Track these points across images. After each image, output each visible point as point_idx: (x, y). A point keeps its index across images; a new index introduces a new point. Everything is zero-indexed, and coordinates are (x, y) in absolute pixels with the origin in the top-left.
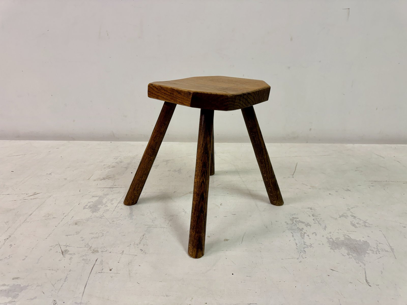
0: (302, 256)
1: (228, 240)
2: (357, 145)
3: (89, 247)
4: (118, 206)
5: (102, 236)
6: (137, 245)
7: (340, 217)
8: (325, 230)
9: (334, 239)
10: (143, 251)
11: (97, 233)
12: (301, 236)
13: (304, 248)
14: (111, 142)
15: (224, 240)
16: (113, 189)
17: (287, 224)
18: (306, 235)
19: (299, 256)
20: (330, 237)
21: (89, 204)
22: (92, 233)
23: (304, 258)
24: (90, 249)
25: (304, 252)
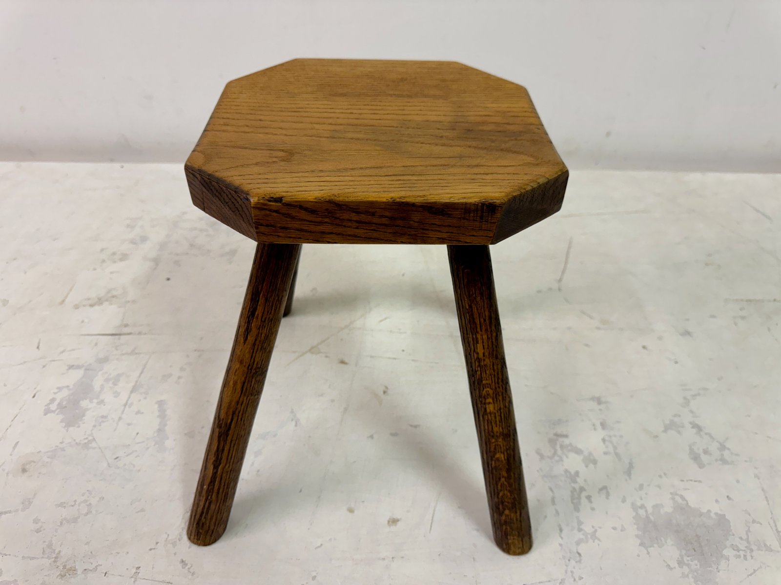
0: (572, 572)
1: (398, 520)
2: (711, 178)
3: (54, 556)
4: (129, 402)
5: (87, 514)
6: (174, 544)
7: (666, 429)
8: (630, 478)
9: (650, 510)
10: (187, 568)
11: (75, 501)
12: (573, 498)
13: (578, 543)
14: (122, 167)
15: (389, 522)
16: (119, 339)
17: (542, 457)
18: (584, 494)
19: (566, 572)
20: (639, 504)
21: (59, 397)
22: (62, 505)
23: (577, 579)
24: (55, 562)
25: (578, 559)
